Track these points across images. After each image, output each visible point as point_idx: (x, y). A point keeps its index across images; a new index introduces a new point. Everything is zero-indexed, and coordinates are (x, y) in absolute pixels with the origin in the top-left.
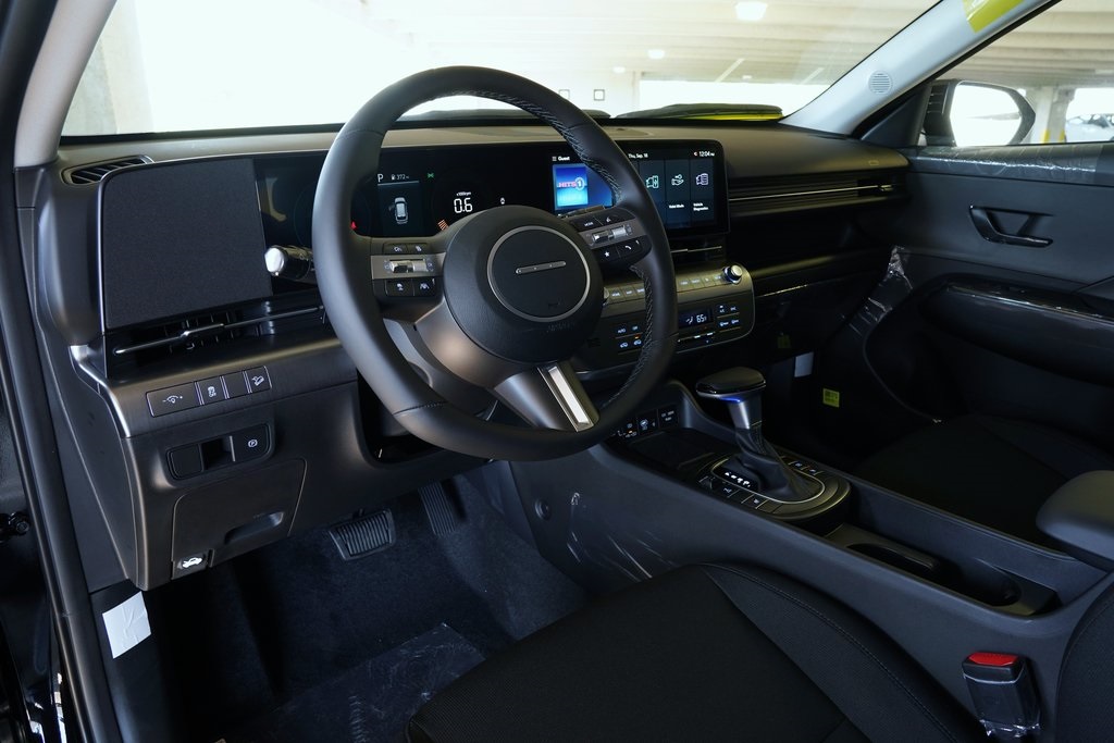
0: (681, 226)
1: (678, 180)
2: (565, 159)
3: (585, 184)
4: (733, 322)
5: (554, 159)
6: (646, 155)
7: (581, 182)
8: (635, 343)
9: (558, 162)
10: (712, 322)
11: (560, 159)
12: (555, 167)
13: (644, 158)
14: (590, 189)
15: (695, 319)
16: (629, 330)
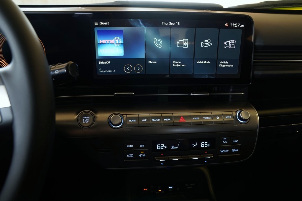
0: (207, 77)
1: (207, 43)
2: (105, 24)
3: (122, 41)
4: (233, 151)
5: (96, 23)
6: (178, 24)
7: (119, 40)
8: (140, 156)
9: (99, 26)
10: (214, 149)
11: (101, 23)
12: (96, 30)
13: (176, 26)
14: (126, 46)
15: (199, 145)
16: (137, 146)
